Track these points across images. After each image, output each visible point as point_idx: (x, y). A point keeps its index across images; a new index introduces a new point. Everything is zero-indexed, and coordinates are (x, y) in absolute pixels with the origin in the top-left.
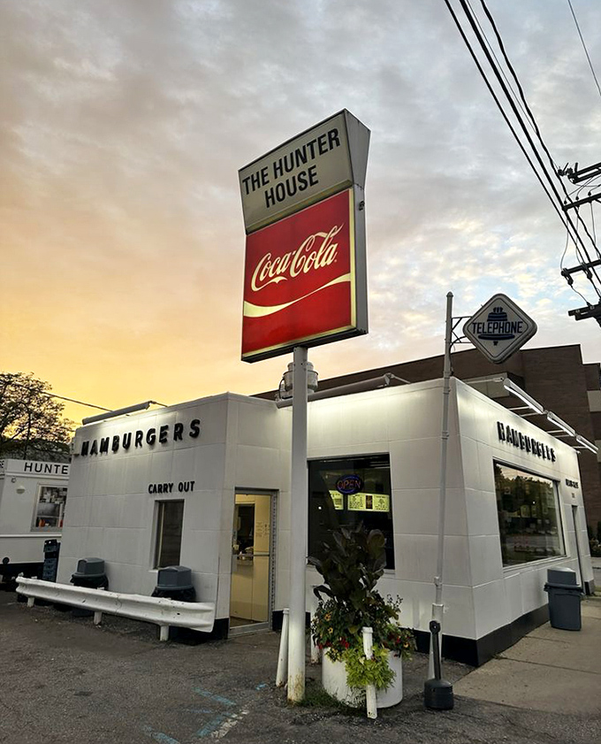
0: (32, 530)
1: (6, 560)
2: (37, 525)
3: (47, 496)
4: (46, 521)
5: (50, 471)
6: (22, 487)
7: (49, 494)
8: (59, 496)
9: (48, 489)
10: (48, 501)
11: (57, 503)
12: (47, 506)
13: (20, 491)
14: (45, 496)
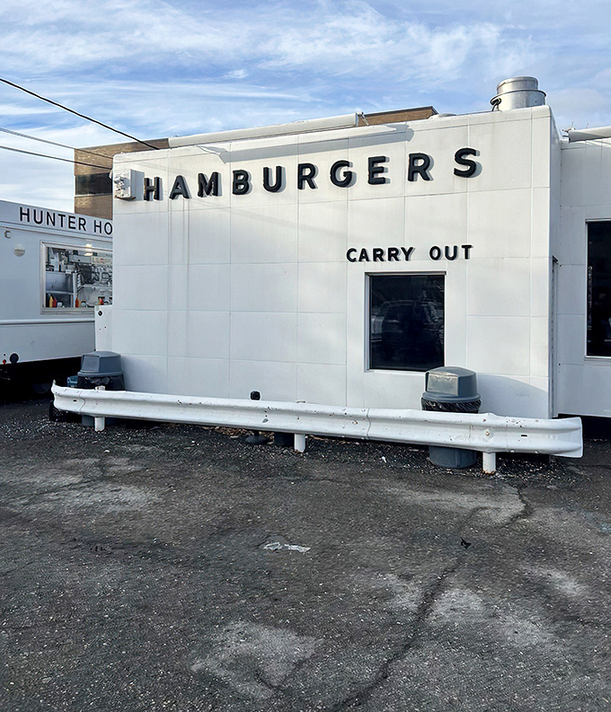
0: (43, 313)
1: (14, 357)
2: (48, 305)
3: (55, 261)
4: (58, 298)
5: (54, 224)
6: (20, 247)
7: (57, 259)
8: (69, 262)
9: (55, 250)
10: (57, 269)
11: (69, 272)
12: (58, 278)
13: (20, 253)
14: (53, 262)
